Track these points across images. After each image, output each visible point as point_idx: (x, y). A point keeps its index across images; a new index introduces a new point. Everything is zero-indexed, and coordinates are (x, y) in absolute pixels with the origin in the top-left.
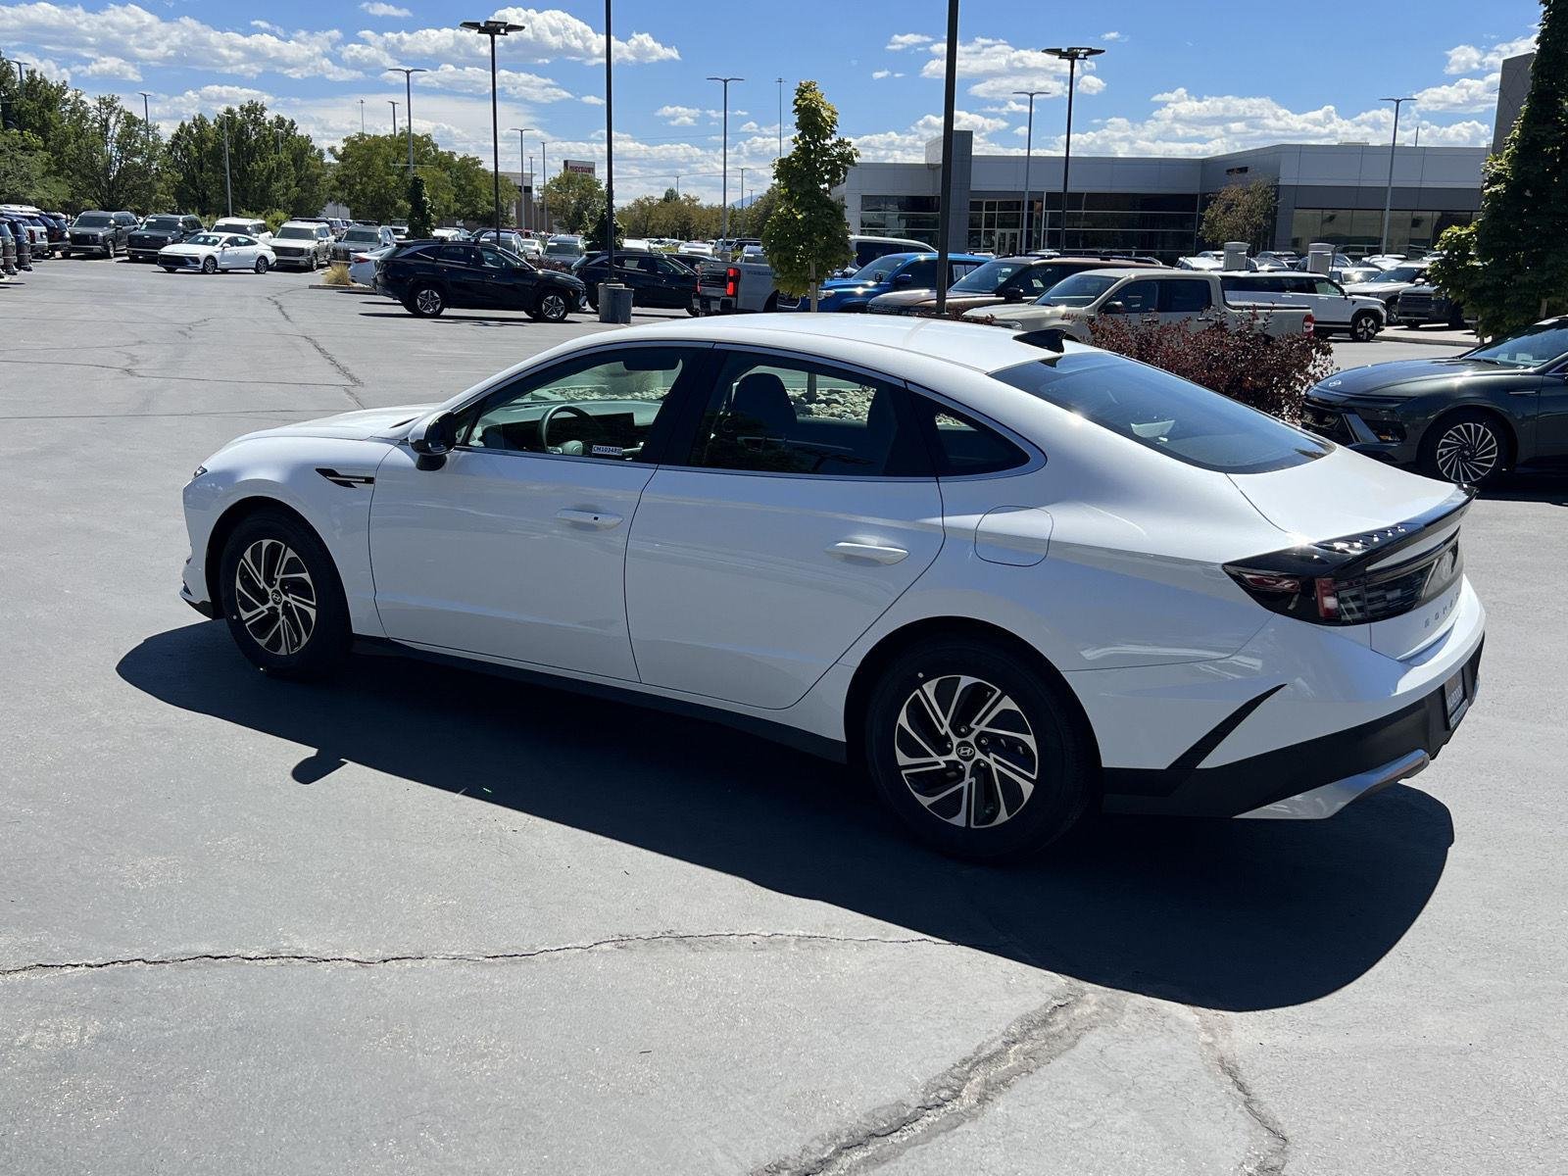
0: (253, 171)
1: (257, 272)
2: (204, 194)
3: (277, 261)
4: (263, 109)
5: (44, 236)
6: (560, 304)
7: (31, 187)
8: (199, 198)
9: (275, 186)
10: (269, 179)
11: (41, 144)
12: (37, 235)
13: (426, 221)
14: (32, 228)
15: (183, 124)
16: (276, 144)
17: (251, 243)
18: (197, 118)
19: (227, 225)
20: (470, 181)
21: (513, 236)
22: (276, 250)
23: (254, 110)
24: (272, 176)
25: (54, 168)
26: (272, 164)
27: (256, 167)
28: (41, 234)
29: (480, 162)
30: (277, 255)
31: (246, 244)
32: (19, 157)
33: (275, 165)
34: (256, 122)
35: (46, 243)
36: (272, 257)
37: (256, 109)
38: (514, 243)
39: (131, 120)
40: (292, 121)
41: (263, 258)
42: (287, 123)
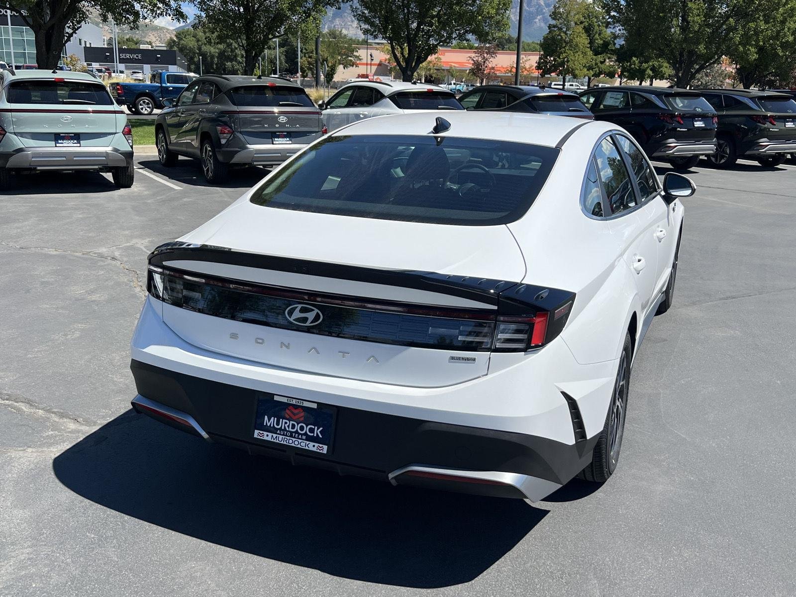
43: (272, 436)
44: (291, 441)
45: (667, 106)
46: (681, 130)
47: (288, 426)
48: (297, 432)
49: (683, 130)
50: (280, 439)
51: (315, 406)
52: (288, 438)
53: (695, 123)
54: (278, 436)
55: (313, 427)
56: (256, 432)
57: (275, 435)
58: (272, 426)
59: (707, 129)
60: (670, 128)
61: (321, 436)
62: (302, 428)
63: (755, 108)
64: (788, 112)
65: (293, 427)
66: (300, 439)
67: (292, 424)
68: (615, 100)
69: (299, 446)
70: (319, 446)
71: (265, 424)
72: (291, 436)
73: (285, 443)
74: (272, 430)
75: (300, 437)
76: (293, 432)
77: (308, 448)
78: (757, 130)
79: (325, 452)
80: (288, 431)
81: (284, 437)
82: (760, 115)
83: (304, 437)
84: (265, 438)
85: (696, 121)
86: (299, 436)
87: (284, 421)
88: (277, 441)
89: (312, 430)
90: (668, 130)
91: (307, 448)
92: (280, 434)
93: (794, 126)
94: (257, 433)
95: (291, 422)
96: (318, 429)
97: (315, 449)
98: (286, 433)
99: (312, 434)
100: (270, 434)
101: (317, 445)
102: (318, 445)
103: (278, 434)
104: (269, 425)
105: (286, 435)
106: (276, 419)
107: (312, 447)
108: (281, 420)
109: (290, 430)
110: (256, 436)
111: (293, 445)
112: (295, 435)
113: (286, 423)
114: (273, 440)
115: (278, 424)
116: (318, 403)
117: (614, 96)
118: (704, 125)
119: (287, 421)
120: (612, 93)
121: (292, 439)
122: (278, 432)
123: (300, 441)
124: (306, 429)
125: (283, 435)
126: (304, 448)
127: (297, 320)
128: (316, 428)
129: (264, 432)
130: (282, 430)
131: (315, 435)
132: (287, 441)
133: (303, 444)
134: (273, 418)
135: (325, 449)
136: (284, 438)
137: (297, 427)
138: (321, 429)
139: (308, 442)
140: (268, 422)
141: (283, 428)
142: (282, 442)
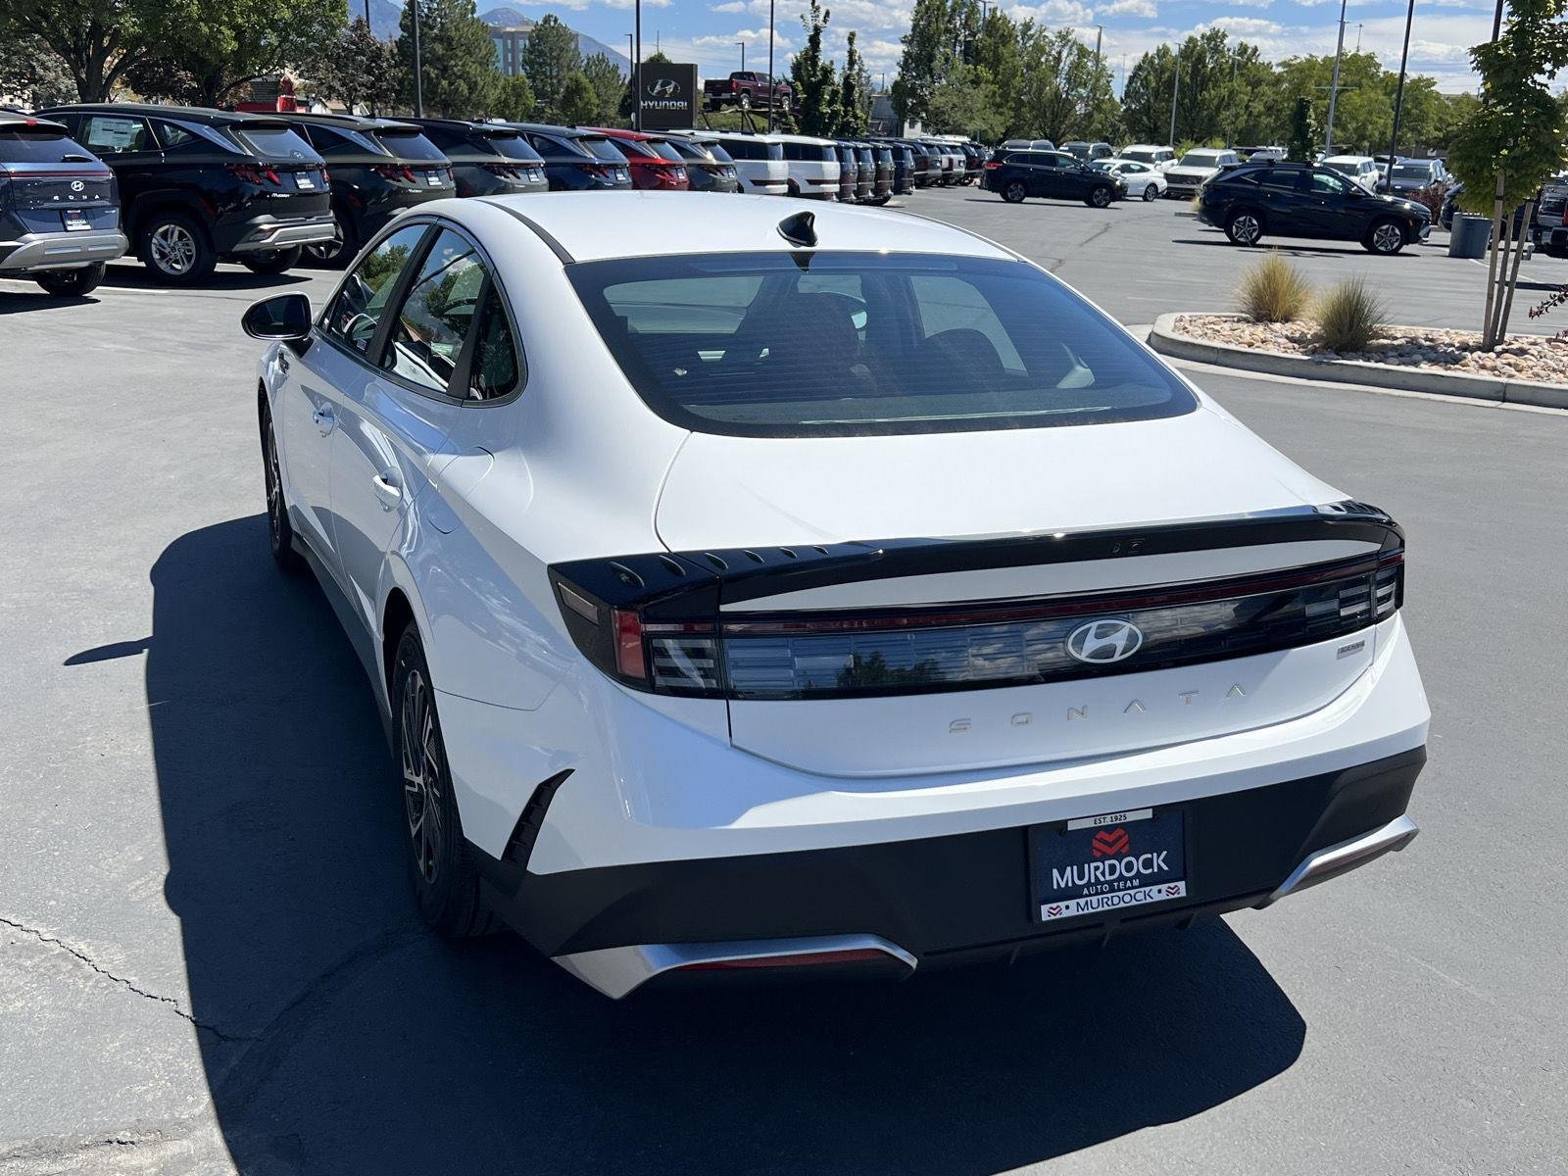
0: (1204, 100)
1: (1145, 199)
2: (1155, 124)
3: (1168, 188)
4: (1224, 36)
5: (962, 164)
6: (1396, 235)
7: (972, 118)
8: (1150, 128)
9: (1225, 114)
10: (1218, 108)
11: (991, 78)
12: (955, 162)
13: (1307, 145)
14: (952, 156)
15: (1147, 55)
16: (1231, 72)
17: (1143, 170)
18: (1161, 47)
19: (1133, 153)
20: (1417, 103)
21: (1432, 163)
22: (1168, 177)
23: (1215, 38)
24: (1225, 103)
25: (998, 100)
26: (1225, 92)
27: (1207, 96)
28: (960, 162)
29: (1434, 84)
30: (1168, 182)
31: (1139, 171)
32: (966, 90)
33: (1227, 94)
34: (1216, 50)
35: (963, 170)
36: (1163, 184)
37: (1217, 37)
38: (1431, 170)
39: (1083, 52)
40: (1256, 47)
41: (1154, 185)
42: (1250, 51)
43: (1078, 904)
44: (1116, 900)
45: (241, 148)
46: (279, 196)
47: (1103, 874)
48: (1121, 878)
49: (283, 196)
50: (1095, 905)
51: (1149, 814)
52: (1109, 895)
53: (299, 182)
54: (1088, 899)
55: (1149, 856)
56: (1045, 908)
57: (1082, 901)
58: (1070, 885)
59: (318, 194)
60: (256, 193)
61: (1165, 868)
62: (1129, 867)
63: (373, 150)
64: (427, 159)
65: (1112, 869)
66: (1129, 888)
67: (1110, 865)
68: (116, 135)
69: (1134, 903)
70: (1169, 888)
71: (1055, 887)
72: (1112, 890)
73: (1106, 908)
74: (1072, 893)
75: (1129, 884)
76: (1114, 881)
77: (1151, 900)
78: (385, 194)
79: (1183, 893)
80: (1102, 883)
81: (1100, 897)
82: (386, 165)
83: (1136, 882)
84: (1066, 914)
85: (300, 178)
86: (1125, 884)
87: (1093, 865)
88: (1091, 911)
89: (1148, 864)
90: (252, 198)
91: (1149, 900)
92: (1091, 895)
93: (440, 183)
94: (1046, 913)
95: (1107, 863)
96: (1158, 857)
97: (1163, 897)
98: (1101, 888)
99: (1150, 870)
100: (1072, 903)
101: (1164, 887)
102: (1167, 885)
103: (1086, 896)
104: (1063, 885)
105: (1103, 893)
106: (1075, 867)
107: (1158, 894)
108: (1086, 865)
109: (1108, 878)
110: (1045, 917)
111: (1122, 905)
112: (1118, 886)
113: (1097, 868)
114: (1081, 912)
115: (1081, 877)
116: (1154, 808)
117: (113, 127)
118: (312, 186)
119: (1100, 864)
120: (106, 120)
121: (1118, 894)
122: (1086, 891)
123: (1132, 892)
124: (1138, 865)
125: (1097, 894)
126: (1144, 902)
127: (1093, 655)
128: (1155, 854)
129: (1060, 904)
130: (1092, 885)
131: (1156, 870)
132: (1110, 903)
133: (1140, 896)
134: (1069, 869)
135: (1181, 888)
136: (1102, 899)
137: (1121, 868)
138: (1165, 853)
139: (1147, 889)
140: (1060, 880)
141: (1093, 881)
142: (1100, 909)
